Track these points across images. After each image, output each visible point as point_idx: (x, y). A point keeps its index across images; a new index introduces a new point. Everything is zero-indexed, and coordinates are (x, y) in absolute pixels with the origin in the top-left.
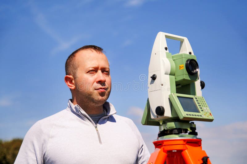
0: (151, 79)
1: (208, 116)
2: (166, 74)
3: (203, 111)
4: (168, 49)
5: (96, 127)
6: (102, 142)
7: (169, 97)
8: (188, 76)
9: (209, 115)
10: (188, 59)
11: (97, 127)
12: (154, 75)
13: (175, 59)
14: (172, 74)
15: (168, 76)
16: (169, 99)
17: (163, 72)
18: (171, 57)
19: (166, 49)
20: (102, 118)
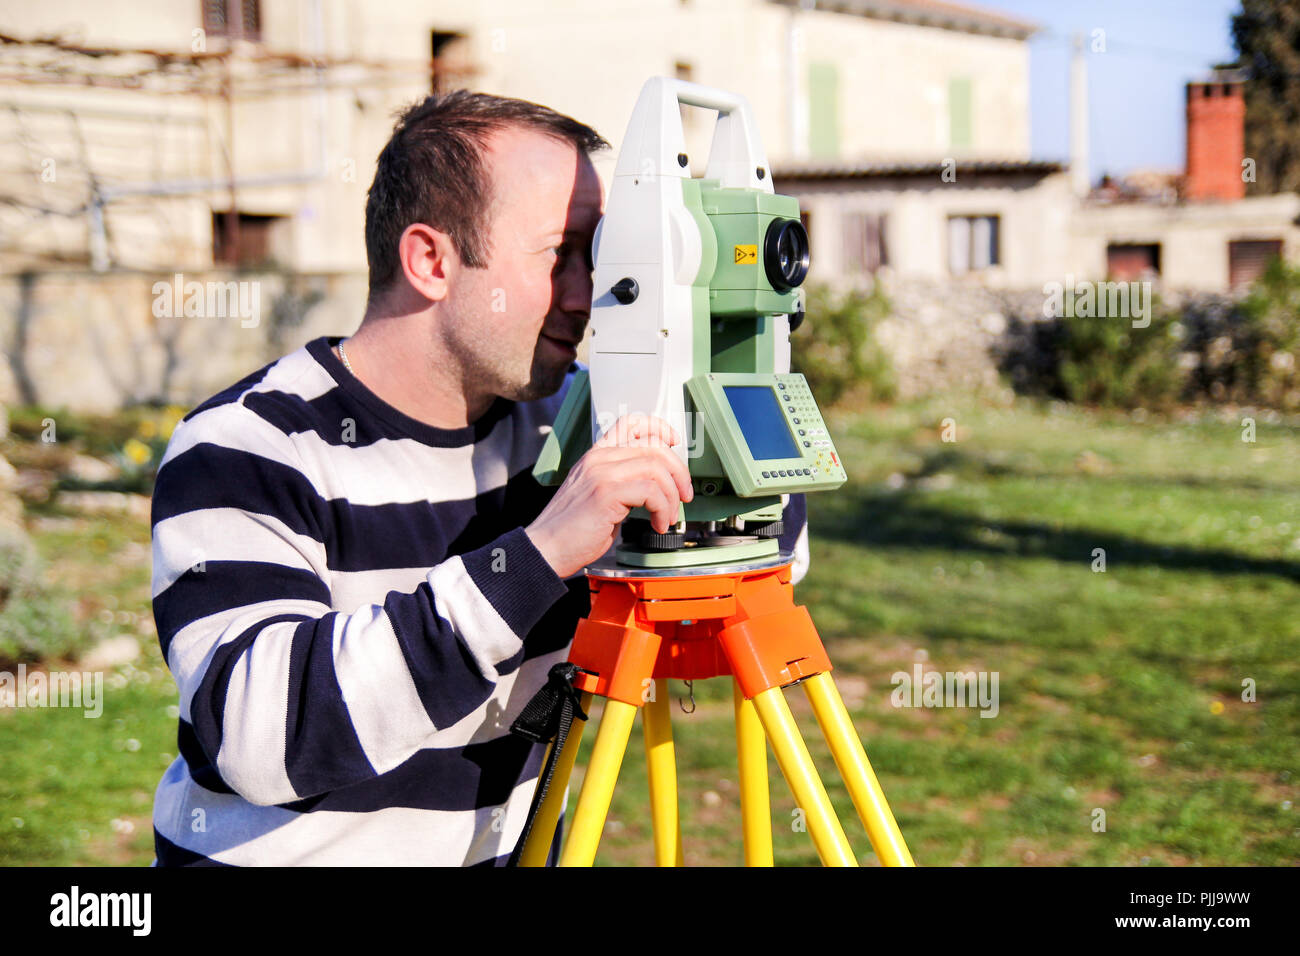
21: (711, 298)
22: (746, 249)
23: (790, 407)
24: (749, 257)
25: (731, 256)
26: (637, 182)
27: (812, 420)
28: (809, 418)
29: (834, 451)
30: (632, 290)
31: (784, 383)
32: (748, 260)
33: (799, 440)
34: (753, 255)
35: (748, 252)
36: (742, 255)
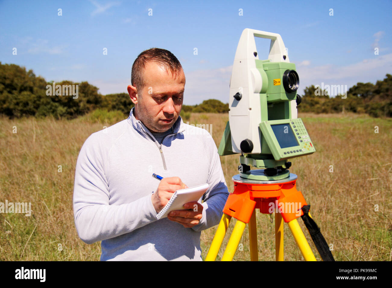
0: (234, 98)
1: (309, 149)
2: (255, 93)
3: (302, 141)
4: (257, 55)
5: (160, 148)
6: (167, 168)
7: (259, 126)
8: (285, 94)
9: (309, 146)
10: (286, 70)
11: (162, 148)
12: (238, 93)
13: (267, 68)
14: (263, 92)
15: (258, 95)
16: (259, 128)
17: (251, 89)
18: (262, 67)
19: (255, 54)
20: (167, 137)
21: (267, 97)
22: (277, 80)
23: (295, 130)
24: (278, 83)
25: (272, 83)
26: (240, 62)
27: (303, 133)
28: (302, 132)
29: (311, 142)
30: (240, 96)
31: (294, 122)
32: (278, 84)
33: (299, 140)
34: (279, 82)
35: (278, 81)
36: (276, 82)
